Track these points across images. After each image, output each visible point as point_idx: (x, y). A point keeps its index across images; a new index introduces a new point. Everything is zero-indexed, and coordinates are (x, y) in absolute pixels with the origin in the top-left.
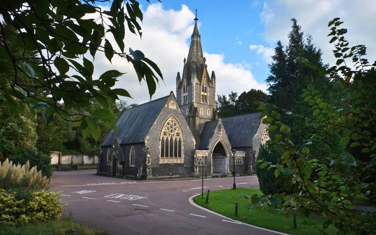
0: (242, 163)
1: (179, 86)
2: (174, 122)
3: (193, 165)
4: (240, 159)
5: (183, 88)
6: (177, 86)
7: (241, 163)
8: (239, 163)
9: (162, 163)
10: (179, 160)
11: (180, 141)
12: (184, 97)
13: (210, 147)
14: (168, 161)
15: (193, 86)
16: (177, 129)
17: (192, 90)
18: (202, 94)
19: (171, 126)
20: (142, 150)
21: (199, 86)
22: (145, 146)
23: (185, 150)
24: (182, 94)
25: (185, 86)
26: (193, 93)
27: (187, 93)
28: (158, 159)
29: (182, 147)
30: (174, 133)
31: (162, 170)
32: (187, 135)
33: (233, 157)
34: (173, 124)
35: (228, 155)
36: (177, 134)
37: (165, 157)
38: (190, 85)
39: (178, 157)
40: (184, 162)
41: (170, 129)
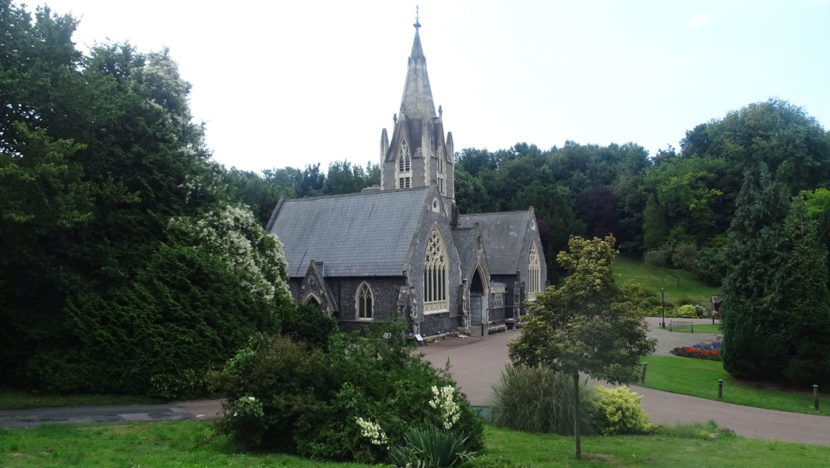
1: (387, 157)
3: (462, 313)
4: (499, 298)
5: (397, 161)
6: (382, 155)
7: (501, 304)
8: (498, 304)
9: (426, 313)
10: (443, 305)
11: (444, 271)
12: (401, 179)
13: (468, 279)
14: (432, 309)
15: (426, 161)
16: (441, 249)
17: (425, 168)
18: (438, 176)
19: (434, 245)
20: (398, 292)
21: (434, 161)
22: (405, 284)
23: (451, 287)
24: (396, 173)
25: (404, 158)
26: (426, 175)
27: (410, 174)
28: (422, 308)
29: (447, 282)
30: (437, 257)
31: (426, 326)
32: (452, 260)
33: (493, 294)
34: (436, 240)
35: (486, 291)
36: (441, 258)
37: (428, 302)
38: (418, 158)
39: (442, 301)
40: (450, 309)
41: (433, 249)
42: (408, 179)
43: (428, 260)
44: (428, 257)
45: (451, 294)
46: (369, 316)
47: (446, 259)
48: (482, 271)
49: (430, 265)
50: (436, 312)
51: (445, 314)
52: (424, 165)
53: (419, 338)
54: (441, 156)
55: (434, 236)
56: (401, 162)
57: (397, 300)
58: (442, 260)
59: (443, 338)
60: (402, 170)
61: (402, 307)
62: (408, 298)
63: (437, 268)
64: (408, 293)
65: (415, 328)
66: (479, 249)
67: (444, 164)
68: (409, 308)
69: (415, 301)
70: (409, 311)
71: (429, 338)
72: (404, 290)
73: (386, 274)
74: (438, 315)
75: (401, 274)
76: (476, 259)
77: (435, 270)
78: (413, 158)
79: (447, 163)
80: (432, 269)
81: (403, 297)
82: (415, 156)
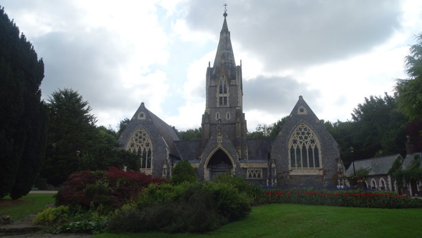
0: (261, 176)
2: (143, 133)
4: (257, 172)
7: (259, 176)
8: (255, 176)
11: (150, 152)
13: (203, 157)
16: (147, 139)
18: (220, 95)
19: (140, 137)
23: (155, 161)
29: (152, 158)
30: (142, 144)
32: (158, 145)
33: (244, 169)
34: (142, 135)
35: (234, 166)
36: (147, 144)
39: (146, 169)
41: (139, 140)
47: (151, 145)
48: (226, 152)
63: (142, 150)
76: (216, 144)
79: (231, 85)
80: (137, 151)
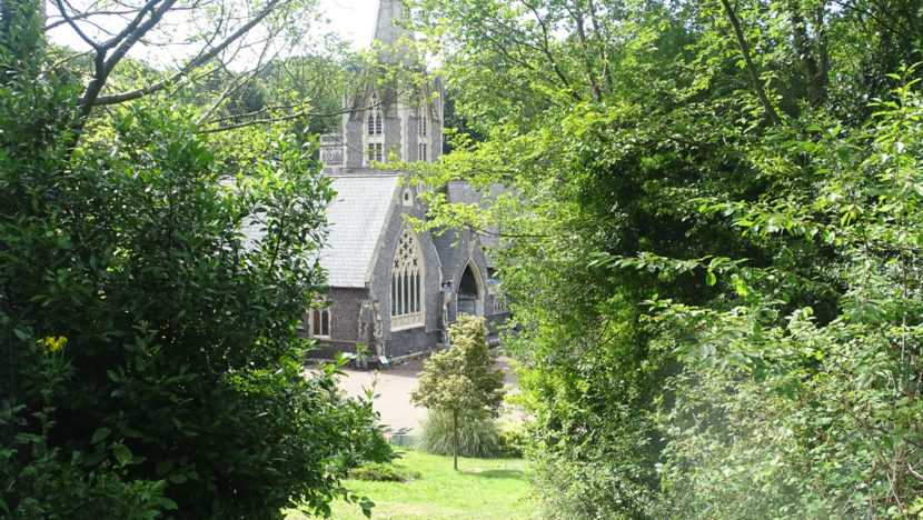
2: (409, 236)
3: (442, 327)
5: (365, 120)
9: (394, 329)
10: (417, 318)
11: (418, 276)
12: (371, 145)
13: (455, 280)
14: (402, 324)
15: (402, 124)
16: (414, 250)
17: (402, 133)
18: (420, 140)
19: (406, 246)
20: (359, 306)
21: (413, 122)
22: (367, 298)
23: (427, 295)
24: (364, 137)
25: (375, 116)
26: (402, 142)
27: (381, 139)
28: (389, 323)
29: (423, 290)
30: (410, 260)
31: (394, 344)
32: (429, 262)
33: (492, 296)
34: (408, 239)
35: (482, 293)
36: (415, 261)
37: (397, 316)
38: (393, 120)
39: (416, 313)
40: (427, 322)
41: (404, 252)
42: (379, 145)
43: (397, 266)
44: (397, 262)
45: (427, 305)
46: (325, 333)
47: (421, 263)
48: (475, 269)
49: (398, 271)
50: (407, 327)
51: (421, 329)
52: (400, 128)
53: (384, 360)
54: (423, 113)
55: (406, 236)
56: (371, 122)
57: (358, 315)
58: (415, 264)
59: (416, 358)
60: (371, 133)
61: (364, 324)
62: (371, 314)
63: (409, 275)
64: (371, 308)
65: (379, 349)
66: (471, 240)
67: (428, 123)
68: (372, 325)
69: (379, 318)
70: (371, 330)
71: (396, 359)
72: (366, 305)
73: (345, 285)
74: (409, 331)
75: (363, 286)
76: (467, 253)
77: (406, 277)
78: (386, 118)
79: (433, 120)
80: (403, 276)
81: (364, 313)
82: (389, 115)
